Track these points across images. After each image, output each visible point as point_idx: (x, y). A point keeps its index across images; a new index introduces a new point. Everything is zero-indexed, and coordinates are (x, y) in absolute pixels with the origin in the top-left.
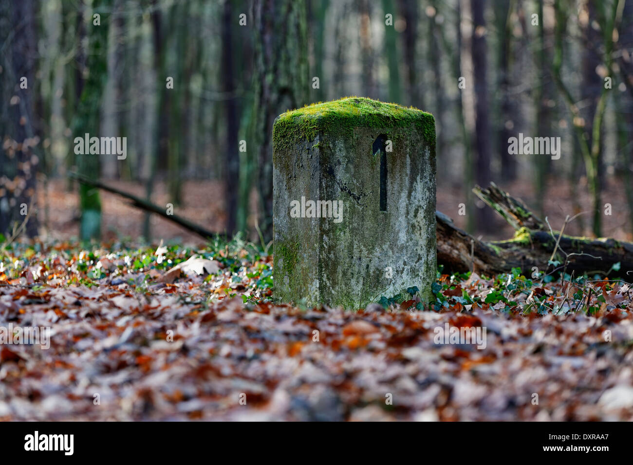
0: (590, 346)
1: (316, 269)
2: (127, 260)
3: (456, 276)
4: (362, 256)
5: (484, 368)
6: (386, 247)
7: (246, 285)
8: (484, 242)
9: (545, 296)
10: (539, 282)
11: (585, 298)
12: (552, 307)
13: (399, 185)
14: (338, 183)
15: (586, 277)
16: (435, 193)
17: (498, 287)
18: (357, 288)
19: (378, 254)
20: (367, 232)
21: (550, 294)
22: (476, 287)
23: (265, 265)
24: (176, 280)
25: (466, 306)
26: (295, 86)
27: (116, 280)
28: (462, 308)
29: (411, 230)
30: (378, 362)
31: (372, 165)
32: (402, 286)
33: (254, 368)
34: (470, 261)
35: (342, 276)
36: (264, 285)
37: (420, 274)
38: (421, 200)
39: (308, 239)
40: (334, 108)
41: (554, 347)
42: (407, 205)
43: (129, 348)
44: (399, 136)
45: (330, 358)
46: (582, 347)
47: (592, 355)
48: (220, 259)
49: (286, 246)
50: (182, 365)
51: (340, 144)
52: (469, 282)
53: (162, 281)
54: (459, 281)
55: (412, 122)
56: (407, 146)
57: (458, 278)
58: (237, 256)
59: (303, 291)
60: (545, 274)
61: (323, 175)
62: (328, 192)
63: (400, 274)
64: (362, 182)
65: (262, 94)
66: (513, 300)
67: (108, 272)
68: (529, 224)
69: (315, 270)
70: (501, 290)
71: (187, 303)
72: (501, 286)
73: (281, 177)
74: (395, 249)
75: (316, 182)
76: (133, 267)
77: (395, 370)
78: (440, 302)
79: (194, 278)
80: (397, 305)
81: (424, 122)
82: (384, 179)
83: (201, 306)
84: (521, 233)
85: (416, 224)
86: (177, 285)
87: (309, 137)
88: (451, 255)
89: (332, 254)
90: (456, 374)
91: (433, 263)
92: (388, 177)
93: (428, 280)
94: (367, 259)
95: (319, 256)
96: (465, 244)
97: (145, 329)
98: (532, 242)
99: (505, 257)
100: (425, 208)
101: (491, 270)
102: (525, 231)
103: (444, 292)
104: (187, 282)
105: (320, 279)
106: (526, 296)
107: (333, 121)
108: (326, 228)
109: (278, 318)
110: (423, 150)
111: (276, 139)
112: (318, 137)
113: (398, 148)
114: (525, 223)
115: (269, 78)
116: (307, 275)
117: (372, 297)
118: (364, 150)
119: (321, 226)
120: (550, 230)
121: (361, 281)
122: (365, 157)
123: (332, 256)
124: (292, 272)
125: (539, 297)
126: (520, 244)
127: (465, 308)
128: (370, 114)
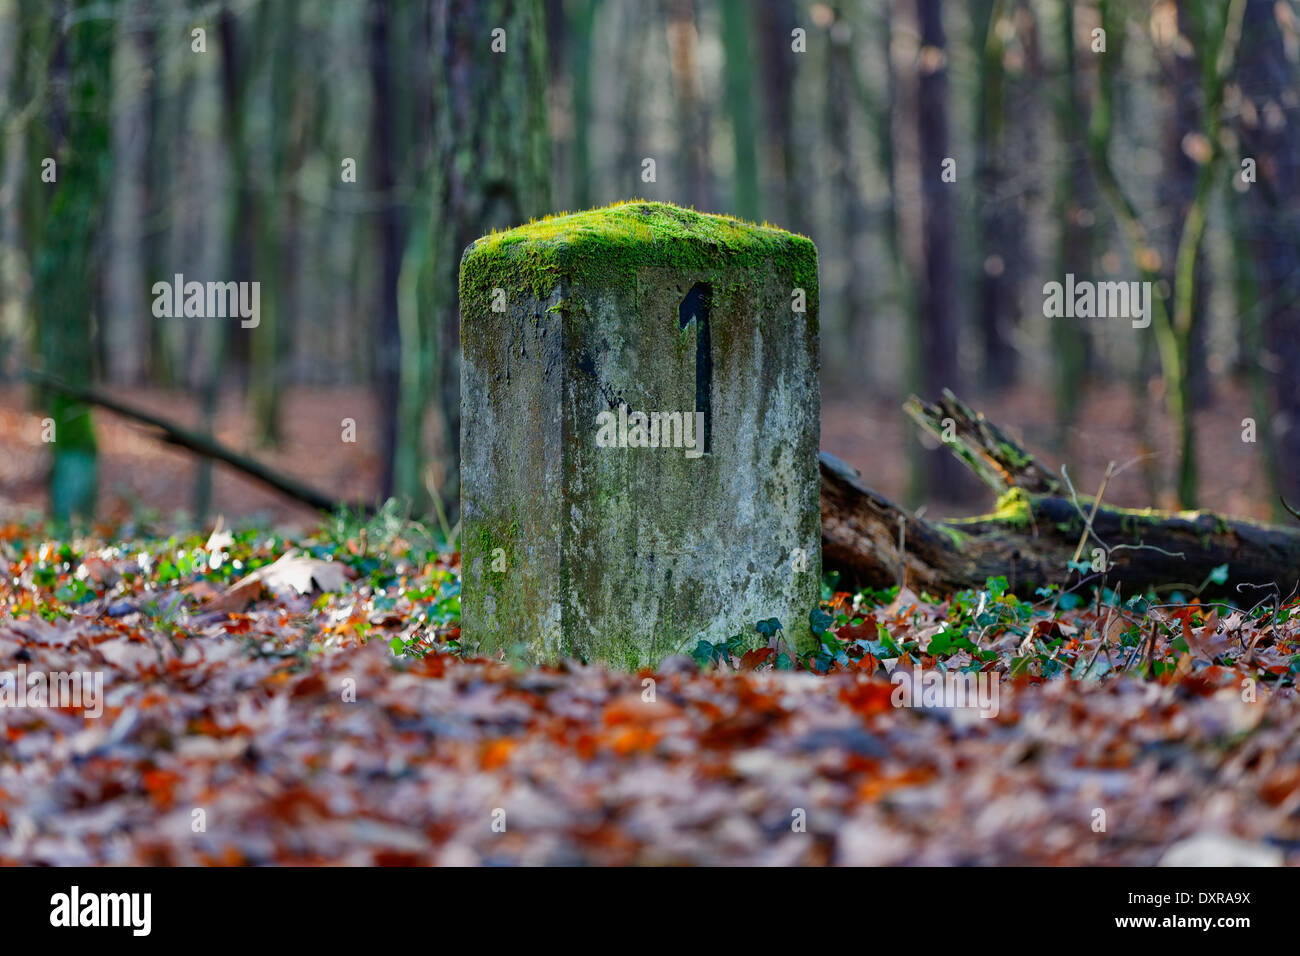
0: (1145, 748)
1: (555, 580)
2: (144, 561)
3: (867, 596)
4: (657, 550)
5: (908, 797)
6: (708, 531)
7: (404, 616)
8: (928, 521)
9: (1059, 639)
10: (1049, 609)
11: (1145, 643)
12: (1072, 662)
13: (737, 396)
14: (603, 391)
15: (1152, 596)
16: (817, 413)
17: (957, 620)
18: (646, 621)
19: (692, 547)
20: (667, 499)
21: (1072, 635)
22: (910, 620)
23: (448, 571)
24: (251, 605)
25: (886, 662)
26: (520, 179)
27: (119, 605)
28: (877, 665)
29: (764, 494)
30: (678, 783)
31: (679, 352)
32: (745, 618)
33: (403, 799)
34: (898, 562)
35: (613, 597)
36: (443, 616)
37: (786, 591)
38: (786, 427)
39: (538, 515)
40: (594, 225)
41: (1065, 750)
42: (755, 439)
43: (129, 754)
44: (738, 287)
45: (571, 774)
46: (1127, 750)
47: (1148, 767)
48: (349, 558)
49: (489, 530)
50: (243, 791)
51: (608, 305)
52: (894, 609)
53: (220, 607)
54: (871, 607)
55: (766, 257)
56: (755, 309)
57: (870, 600)
58: (386, 552)
59: (525, 628)
60: (1061, 592)
61: (571, 374)
62: (580, 410)
63: (740, 592)
64: (656, 388)
65: (447, 196)
66: (989, 647)
67: (101, 587)
68: (1027, 481)
69: (553, 583)
70: (963, 626)
71: (266, 656)
72: (963, 618)
73: (477, 378)
74: (730, 537)
75: (556, 389)
76: (157, 577)
77: (713, 800)
78: (830, 653)
79: (291, 600)
80: (734, 658)
81: (793, 256)
82: (704, 383)
83: (294, 661)
84: (1010, 500)
85: (777, 481)
86: (252, 616)
87: (540, 289)
88: (856, 550)
89: (590, 548)
90: (847, 810)
91: (814, 568)
92: (714, 377)
93: (802, 605)
94: (668, 558)
95: (562, 552)
96: (886, 524)
97: (167, 714)
98: (1033, 520)
99: (974, 555)
100: (795, 445)
101: (943, 582)
102: (1018, 497)
103: (838, 630)
104: (275, 610)
105: (565, 603)
106: (1016, 638)
107: (591, 254)
108: (578, 490)
109: (463, 688)
110: (792, 319)
111: (467, 293)
112: (558, 290)
113: (735, 313)
114: (1018, 479)
115: (463, 163)
116: (535, 593)
117: (679, 641)
118: (660, 319)
119: (565, 485)
120: (1071, 495)
121: (655, 605)
122: (662, 333)
123: (590, 551)
124: (503, 585)
125: (1046, 642)
126: (1008, 525)
127: (882, 666)
128: (675, 239)
